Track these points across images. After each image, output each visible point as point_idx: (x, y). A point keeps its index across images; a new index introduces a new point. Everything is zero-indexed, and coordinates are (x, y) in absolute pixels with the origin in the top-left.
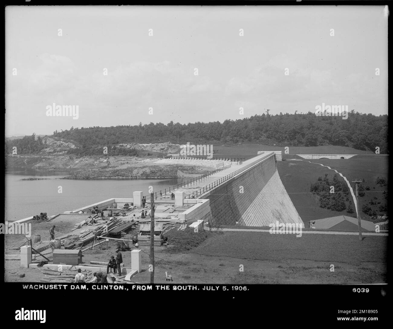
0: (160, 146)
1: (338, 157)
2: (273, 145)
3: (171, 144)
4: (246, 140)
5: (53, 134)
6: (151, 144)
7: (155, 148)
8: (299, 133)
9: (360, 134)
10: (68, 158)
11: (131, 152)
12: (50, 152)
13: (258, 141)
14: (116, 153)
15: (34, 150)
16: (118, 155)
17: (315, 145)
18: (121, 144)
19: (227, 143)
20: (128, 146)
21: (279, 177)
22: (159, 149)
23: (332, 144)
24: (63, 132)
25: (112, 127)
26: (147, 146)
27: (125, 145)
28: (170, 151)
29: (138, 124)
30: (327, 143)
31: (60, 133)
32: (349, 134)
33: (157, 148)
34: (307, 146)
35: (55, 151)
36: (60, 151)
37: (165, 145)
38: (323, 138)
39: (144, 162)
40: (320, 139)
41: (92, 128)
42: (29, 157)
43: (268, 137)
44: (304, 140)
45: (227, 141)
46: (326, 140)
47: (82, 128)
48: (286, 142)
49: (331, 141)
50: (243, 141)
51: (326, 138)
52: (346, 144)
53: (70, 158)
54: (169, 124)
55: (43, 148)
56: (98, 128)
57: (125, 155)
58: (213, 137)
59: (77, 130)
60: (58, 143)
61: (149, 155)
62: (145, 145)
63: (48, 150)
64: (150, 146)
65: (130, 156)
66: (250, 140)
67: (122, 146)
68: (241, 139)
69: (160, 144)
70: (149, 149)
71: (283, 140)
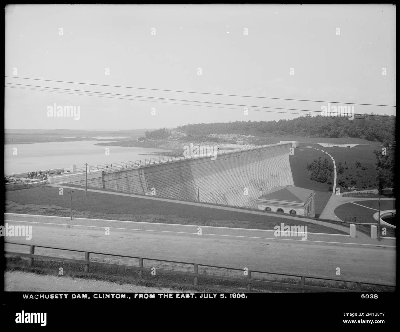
0: (234, 136)
1: (345, 146)
2: (307, 137)
3: (240, 135)
4: (290, 133)
5: (177, 127)
6: (228, 135)
7: (230, 137)
8: (326, 128)
9: (371, 130)
10: (179, 142)
11: (214, 140)
12: (171, 139)
13: (297, 134)
14: (206, 140)
15: (163, 137)
16: (207, 141)
17: (337, 137)
18: (211, 135)
19: (277, 135)
20: (215, 136)
21: (289, 158)
22: (233, 138)
23: (350, 136)
24: (183, 127)
25: (212, 124)
26: (225, 136)
27: (213, 135)
28: (239, 140)
29: (228, 122)
30: (347, 136)
31: (181, 127)
32: (363, 130)
33: (231, 137)
34: (331, 137)
35: (174, 138)
36: (176, 138)
37: (236, 135)
38: (345, 132)
39: (220, 146)
40: (342, 132)
41: (200, 124)
42: (159, 141)
43: (305, 131)
44: (329, 134)
45: (277, 133)
46: (346, 134)
47: (194, 124)
48: (317, 135)
49: (350, 135)
50: (287, 134)
51: (346, 132)
52: (360, 137)
53: (180, 143)
54: (248, 122)
55: (168, 136)
56: (203, 124)
57: (211, 141)
58: (267, 131)
59: (191, 125)
60: (178, 133)
61: (224, 141)
62: (224, 135)
63: (170, 137)
64: (228, 136)
65: (213, 142)
66: (292, 133)
67: (211, 136)
68: (286, 133)
69: (233, 135)
70: (226, 138)
71: (315, 133)
